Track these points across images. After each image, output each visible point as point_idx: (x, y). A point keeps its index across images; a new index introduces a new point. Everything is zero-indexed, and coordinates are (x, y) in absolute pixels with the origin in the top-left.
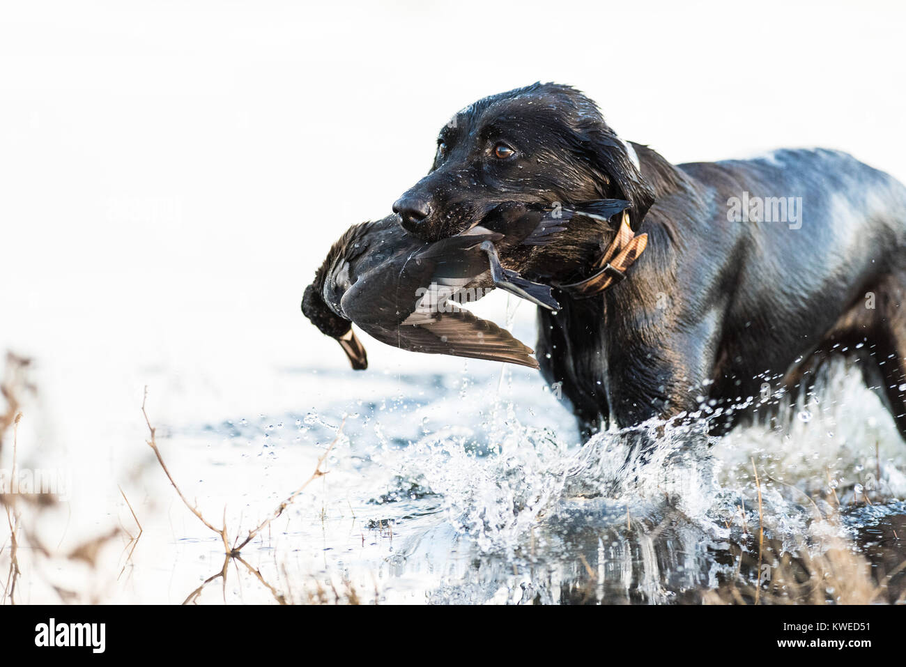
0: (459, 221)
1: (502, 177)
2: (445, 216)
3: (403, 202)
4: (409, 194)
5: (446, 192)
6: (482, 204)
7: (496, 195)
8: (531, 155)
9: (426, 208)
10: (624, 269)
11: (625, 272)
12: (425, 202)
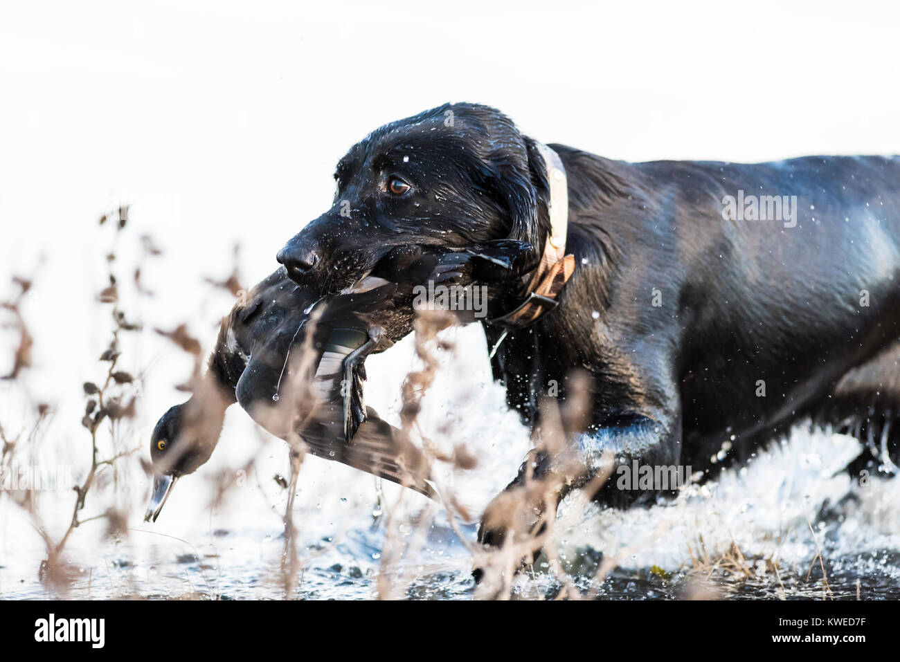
0: (348, 272)
1: (396, 216)
2: (331, 267)
3: (288, 251)
4: (293, 242)
5: (333, 237)
6: (374, 250)
7: (391, 237)
8: (428, 191)
9: (311, 257)
10: (554, 295)
11: (556, 299)
12: (310, 251)
